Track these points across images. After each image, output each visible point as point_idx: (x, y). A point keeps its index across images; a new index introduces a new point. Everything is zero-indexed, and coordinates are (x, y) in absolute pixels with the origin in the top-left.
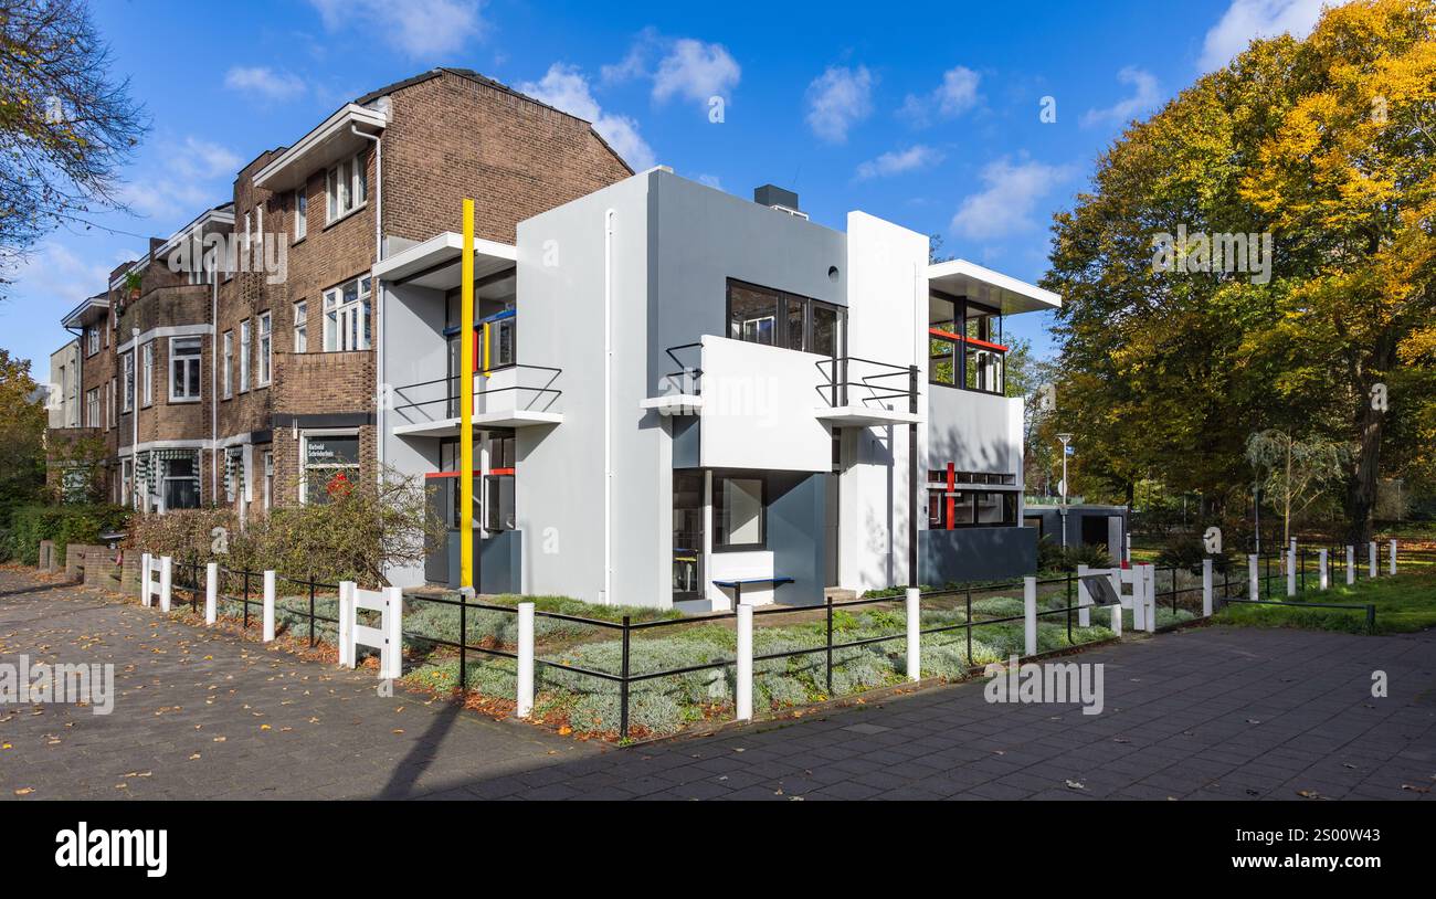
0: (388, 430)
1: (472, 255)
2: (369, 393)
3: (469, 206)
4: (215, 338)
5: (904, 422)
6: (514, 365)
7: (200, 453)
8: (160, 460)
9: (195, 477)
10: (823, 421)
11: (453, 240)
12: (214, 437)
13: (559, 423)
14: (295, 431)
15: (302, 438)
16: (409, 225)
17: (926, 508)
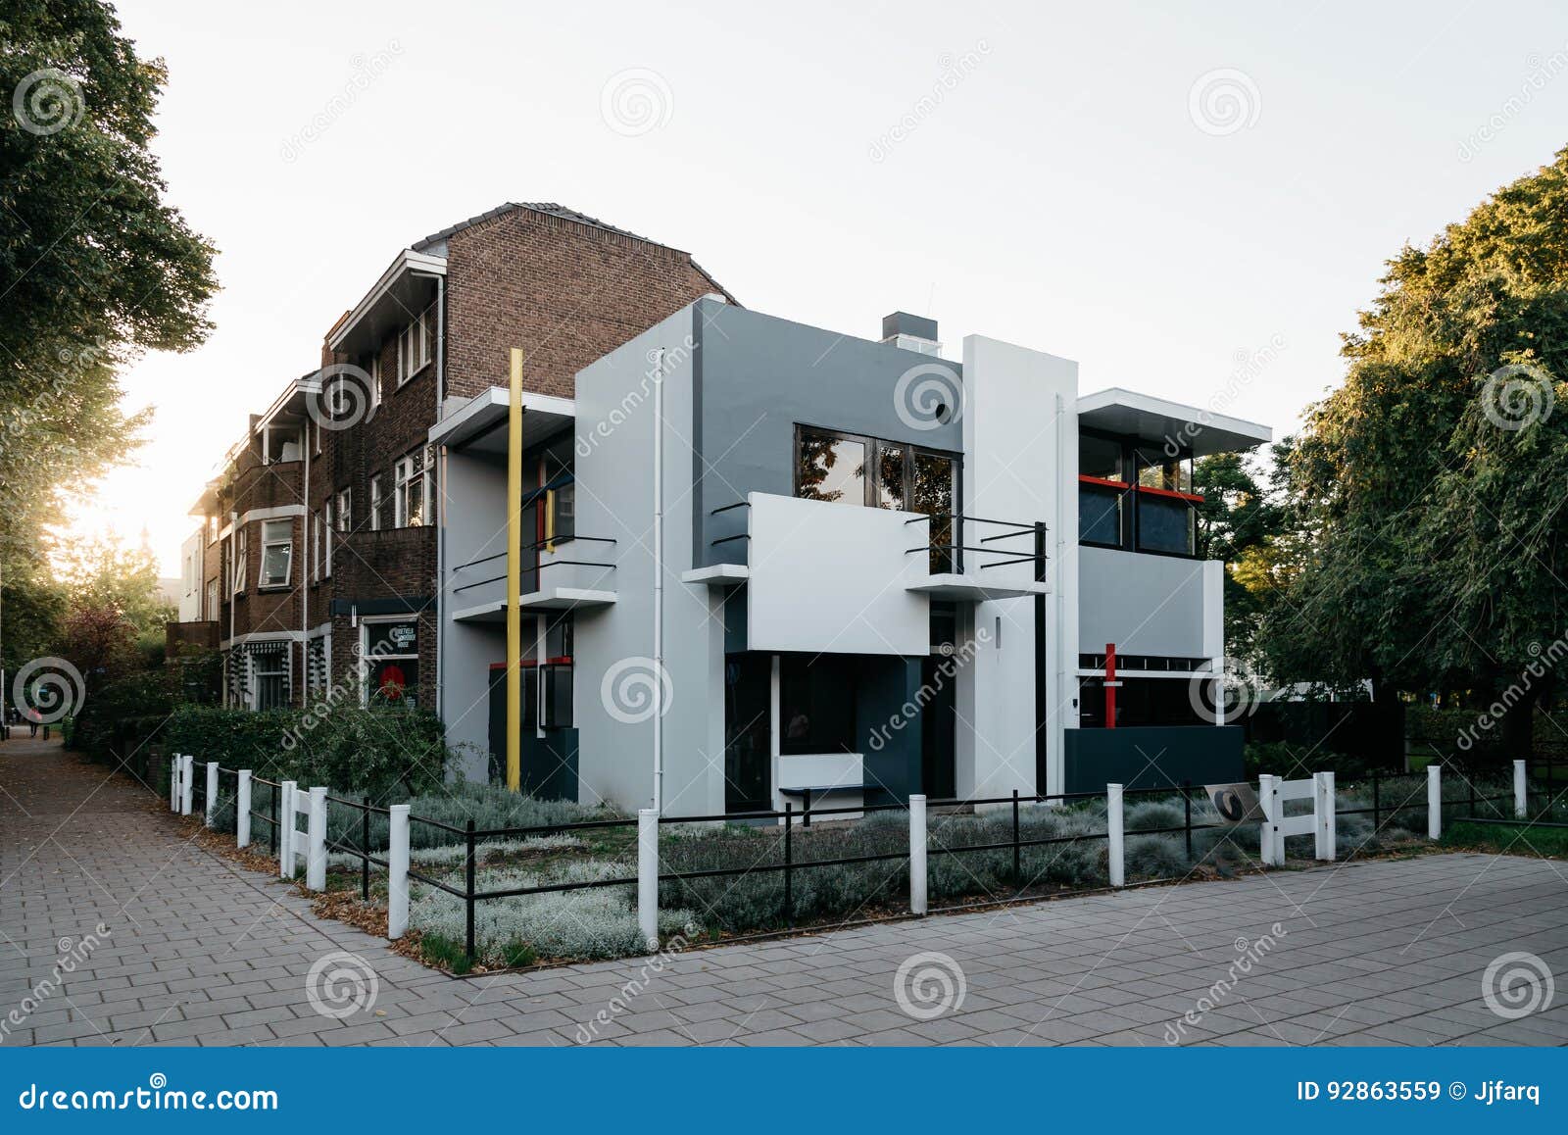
0: (446, 618)
1: (521, 410)
2: (430, 574)
3: (517, 356)
4: (306, 519)
5: (1029, 594)
6: (573, 538)
7: (290, 646)
8: (251, 654)
9: (285, 673)
10: (915, 592)
11: (498, 396)
12: (305, 627)
13: (614, 603)
14: (354, 618)
15: (362, 627)
16: (473, 383)
17: (1075, 702)
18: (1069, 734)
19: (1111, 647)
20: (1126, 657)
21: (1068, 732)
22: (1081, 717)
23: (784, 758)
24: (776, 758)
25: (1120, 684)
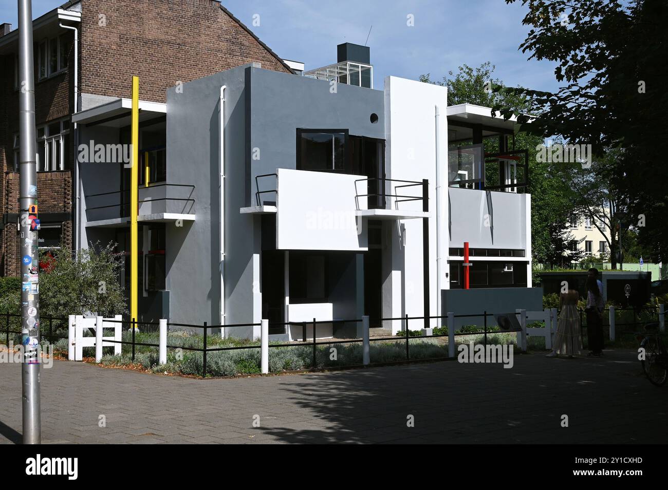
1: (138, 111)
3: (136, 81)
5: (421, 217)
6: (165, 184)
11: (125, 103)
13: (193, 221)
16: (96, 85)
17: (447, 274)
18: (444, 292)
19: (466, 244)
20: (475, 249)
21: (443, 292)
22: (450, 283)
23: (291, 305)
24: (288, 306)
25: (471, 264)
